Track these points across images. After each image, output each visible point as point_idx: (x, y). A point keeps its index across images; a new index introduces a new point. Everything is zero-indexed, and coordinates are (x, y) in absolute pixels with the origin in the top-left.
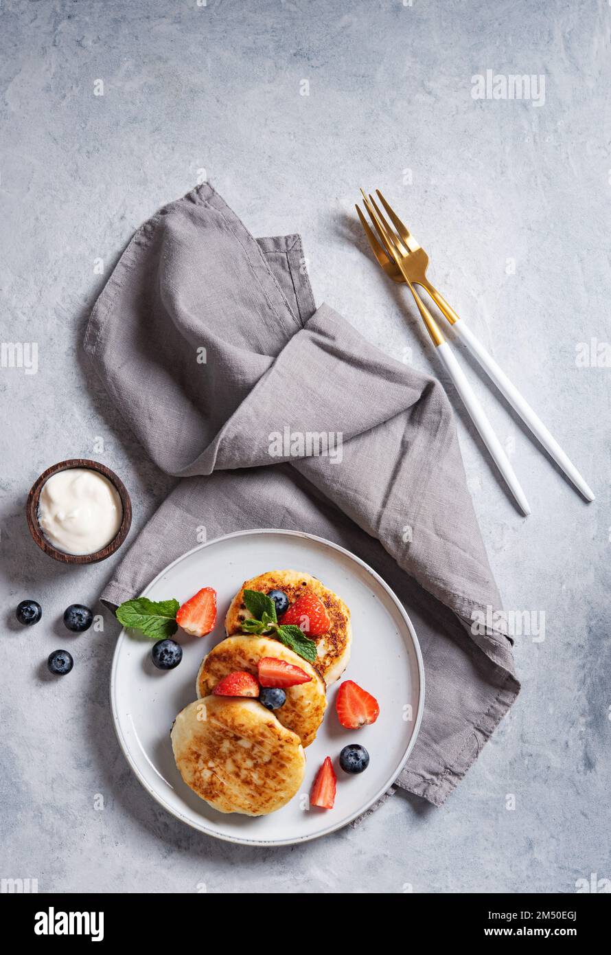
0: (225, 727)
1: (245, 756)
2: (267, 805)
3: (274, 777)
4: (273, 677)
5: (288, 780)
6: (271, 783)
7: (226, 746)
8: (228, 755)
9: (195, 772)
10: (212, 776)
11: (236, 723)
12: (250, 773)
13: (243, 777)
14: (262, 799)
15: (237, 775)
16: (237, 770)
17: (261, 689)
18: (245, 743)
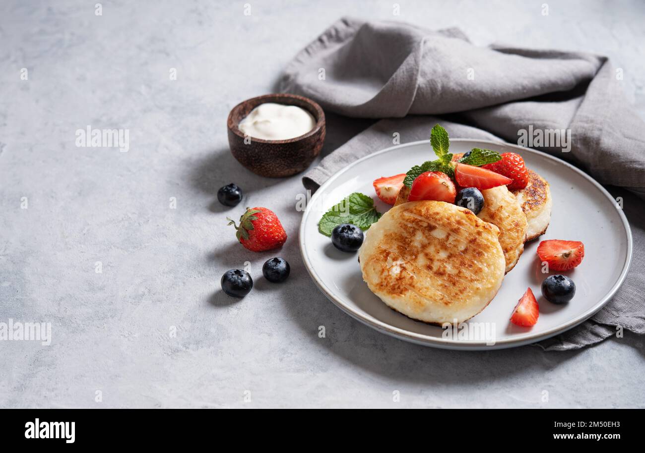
0: (420, 218)
1: (439, 247)
2: (461, 296)
3: (470, 266)
5: (486, 269)
6: (467, 273)
7: (419, 238)
8: (420, 249)
9: (383, 270)
10: (401, 272)
11: (431, 212)
12: (443, 264)
13: (435, 268)
14: (455, 290)
15: (429, 268)
16: (428, 263)
17: (458, 187)
18: (439, 234)
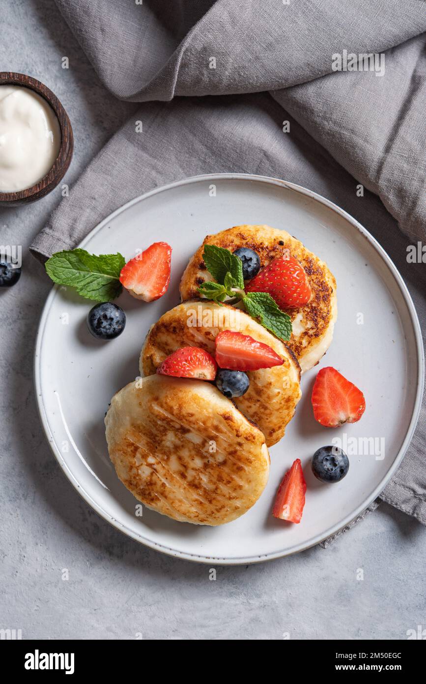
0: (169, 416)
1: (193, 453)
2: (218, 515)
3: (229, 482)
4: (233, 356)
5: (246, 486)
6: (224, 489)
7: (170, 439)
8: (172, 450)
9: (131, 468)
10: (152, 474)
11: (184, 412)
12: (198, 475)
13: (190, 478)
14: (211, 507)
15: (183, 476)
16: (182, 469)
17: (218, 370)
18: (195, 438)
